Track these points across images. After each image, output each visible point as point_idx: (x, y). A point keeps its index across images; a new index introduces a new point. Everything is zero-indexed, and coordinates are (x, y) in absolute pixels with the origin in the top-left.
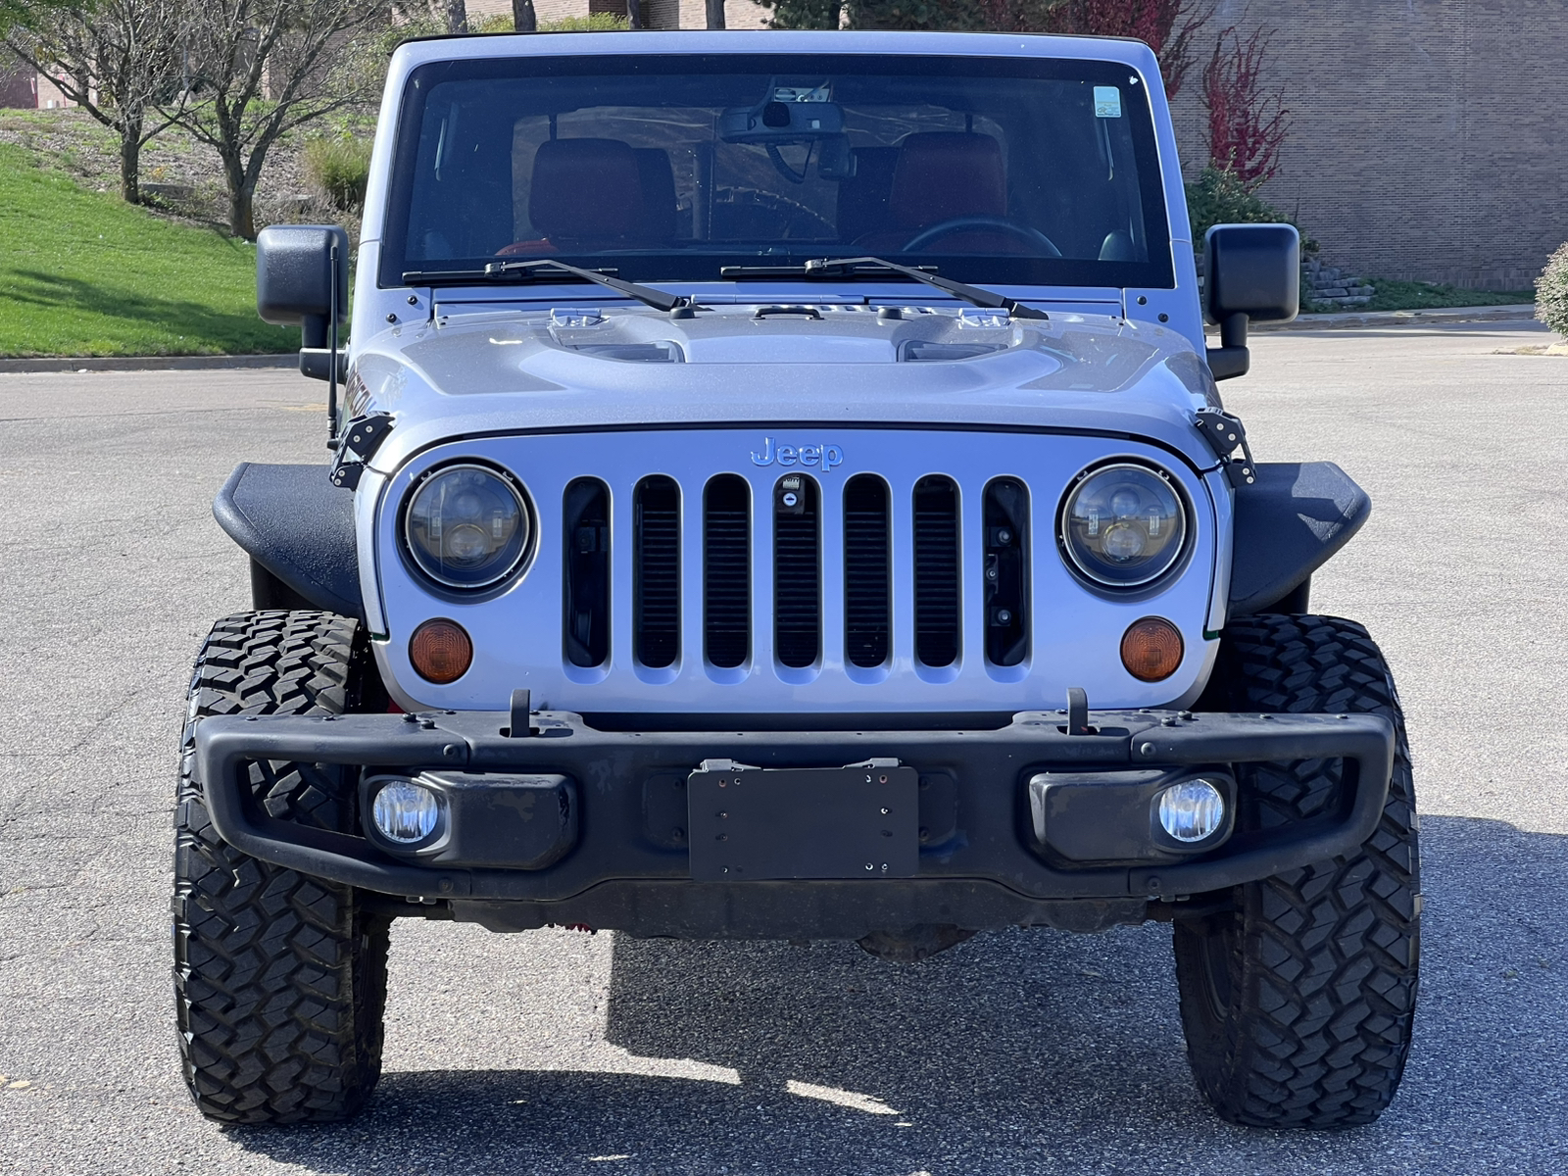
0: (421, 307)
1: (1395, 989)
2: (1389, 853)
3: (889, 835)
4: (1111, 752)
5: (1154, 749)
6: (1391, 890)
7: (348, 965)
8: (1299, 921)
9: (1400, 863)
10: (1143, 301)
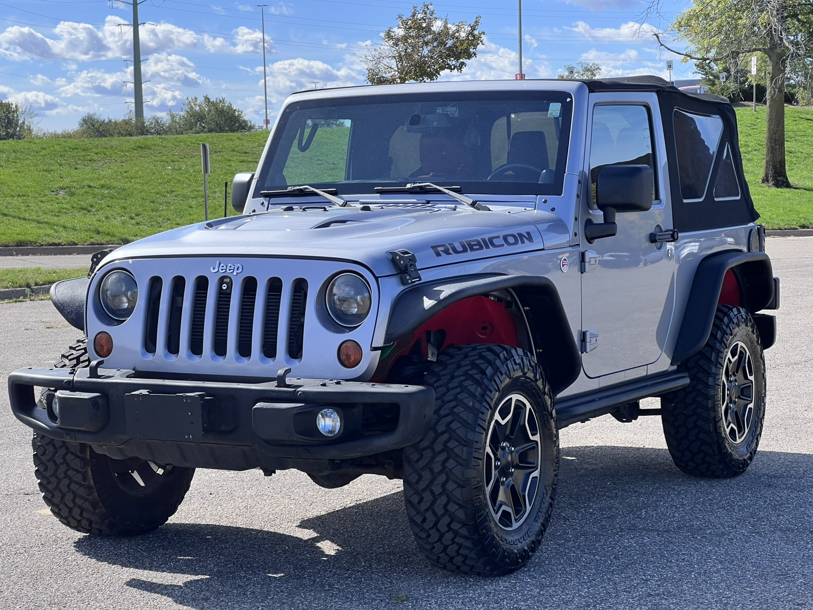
0: (264, 207)
1: (459, 510)
2: (454, 450)
3: (192, 423)
4: (288, 395)
5: (302, 394)
6: (454, 466)
7: (89, 470)
8: (416, 477)
9: (459, 454)
10: (545, 202)
